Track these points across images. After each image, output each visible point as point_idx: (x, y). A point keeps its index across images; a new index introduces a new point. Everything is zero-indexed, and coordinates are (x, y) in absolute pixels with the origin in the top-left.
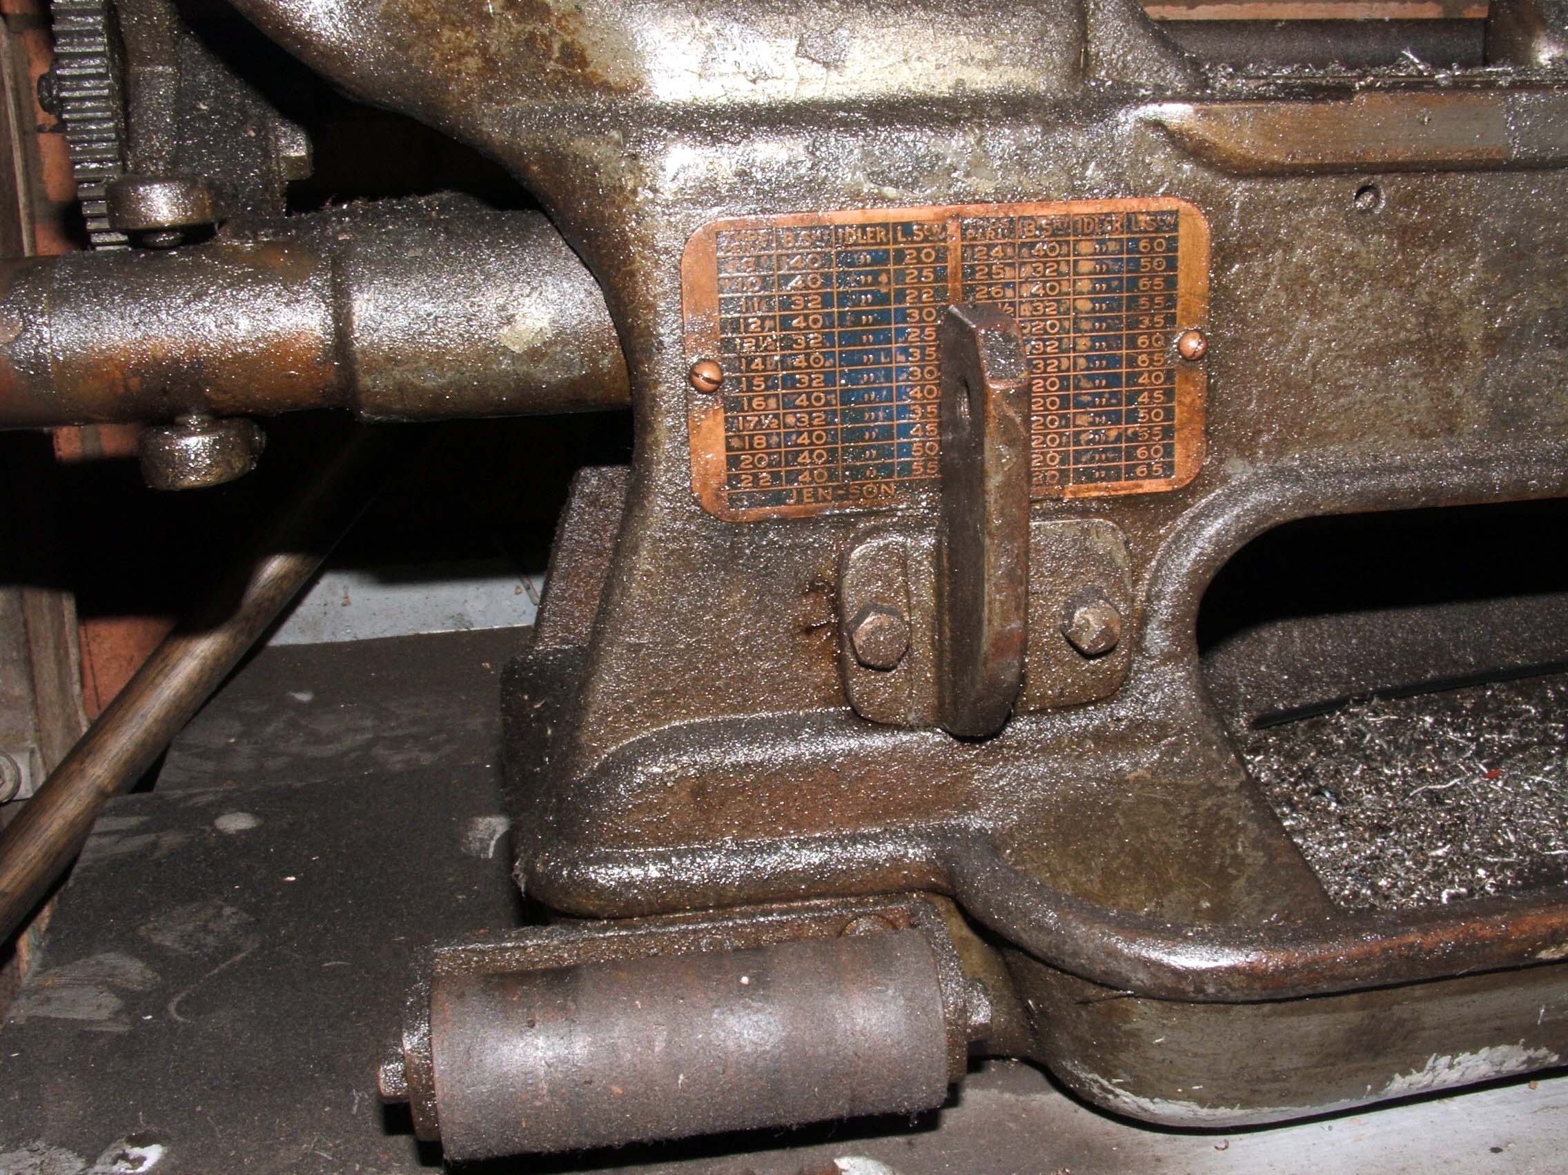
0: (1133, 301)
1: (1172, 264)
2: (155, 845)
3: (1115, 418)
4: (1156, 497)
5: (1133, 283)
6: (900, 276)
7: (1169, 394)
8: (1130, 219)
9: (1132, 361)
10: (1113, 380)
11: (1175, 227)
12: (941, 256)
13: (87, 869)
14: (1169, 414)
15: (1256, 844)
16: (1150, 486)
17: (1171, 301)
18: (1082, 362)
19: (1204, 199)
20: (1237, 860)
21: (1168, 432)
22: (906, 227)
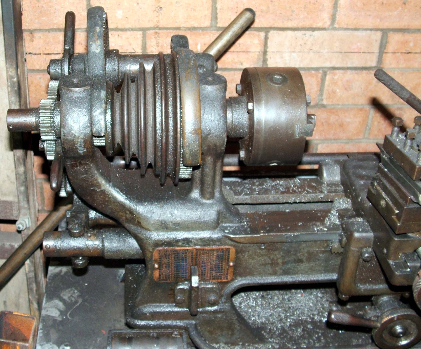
0: (222, 259)
1: (229, 254)
2: (61, 271)
3: (218, 272)
4: (224, 282)
5: (222, 257)
6: (186, 255)
7: (228, 270)
8: (222, 249)
9: (222, 266)
10: (219, 268)
11: (229, 250)
12: (192, 253)
13: (50, 276)
14: (227, 272)
15: (239, 326)
16: (224, 281)
17: (228, 259)
18: (214, 266)
19: (235, 246)
20: (236, 328)
21: (227, 274)
22: (187, 250)
